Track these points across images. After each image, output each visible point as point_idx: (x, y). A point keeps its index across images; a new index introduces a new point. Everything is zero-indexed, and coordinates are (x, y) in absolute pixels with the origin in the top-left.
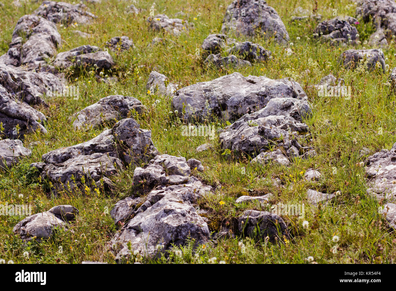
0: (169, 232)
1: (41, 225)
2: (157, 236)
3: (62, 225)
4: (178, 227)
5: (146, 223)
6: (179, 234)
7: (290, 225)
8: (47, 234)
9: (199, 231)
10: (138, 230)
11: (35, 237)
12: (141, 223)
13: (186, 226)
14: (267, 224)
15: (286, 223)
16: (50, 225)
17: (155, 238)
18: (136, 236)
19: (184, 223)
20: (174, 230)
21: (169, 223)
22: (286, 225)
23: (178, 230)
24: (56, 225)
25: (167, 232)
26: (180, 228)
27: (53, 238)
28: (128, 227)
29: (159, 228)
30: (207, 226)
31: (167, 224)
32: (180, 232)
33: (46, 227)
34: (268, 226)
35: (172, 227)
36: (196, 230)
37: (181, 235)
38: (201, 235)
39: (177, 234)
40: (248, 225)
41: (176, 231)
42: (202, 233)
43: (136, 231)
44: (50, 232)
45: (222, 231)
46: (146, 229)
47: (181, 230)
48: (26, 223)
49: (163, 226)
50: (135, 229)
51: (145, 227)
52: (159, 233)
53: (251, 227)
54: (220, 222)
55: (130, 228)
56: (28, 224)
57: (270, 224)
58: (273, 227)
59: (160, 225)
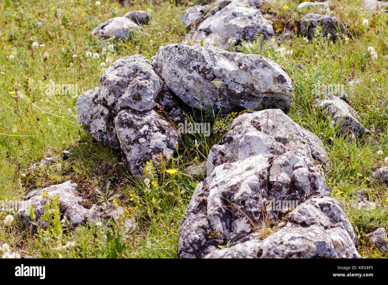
0: (237, 33)
1: (119, 27)
2: (226, 37)
3: (138, 28)
4: (245, 28)
5: (216, 25)
6: (246, 34)
7: (348, 27)
8: (124, 36)
9: (264, 32)
10: (208, 32)
11: (114, 37)
12: (210, 26)
13: (253, 27)
14: (327, 26)
15: (345, 25)
16: (127, 27)
17: (224, 38)
18: (206, 37)
19: (251, 25)
20: (242, 31)
21: (237, 25)
22: (344, 27)
23: (246, 31)
24: (132, 28)
25: (235, 32)
26: (247, 29)
27: (130, 39)
28: (198, 30)
29: (227, 29)
30: (272, 27)
31: (235, 25)
32: (247, 33)
33: (123, 30)
34: (328, 28)
35: (240, 28)
36: (262, 31)
37: (248, 35)
38: (267, 35)
39: (245, 34)
40: (309, 27)
41: (244, 31)
42: (268, 33)
43: (206, 33)
44: (127, 33)
45: (286, 32)
46: (216, 31)
47: (248, 31)
48: (104, 26)
49: (232, 27)
50: (205, 31)
51: (214, 28)
52: (227, 34)
53: (313, 29)
54: (284, 24)
55: (200, 30)
56: (106, 27)
57: (331, 26)
58: (333, 29)
59: (228, 26)
